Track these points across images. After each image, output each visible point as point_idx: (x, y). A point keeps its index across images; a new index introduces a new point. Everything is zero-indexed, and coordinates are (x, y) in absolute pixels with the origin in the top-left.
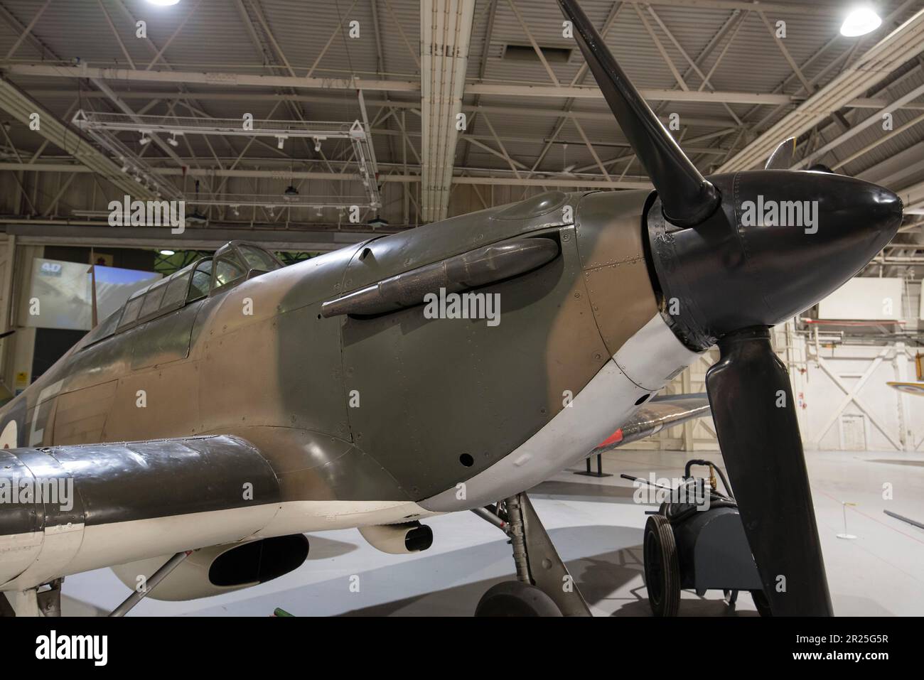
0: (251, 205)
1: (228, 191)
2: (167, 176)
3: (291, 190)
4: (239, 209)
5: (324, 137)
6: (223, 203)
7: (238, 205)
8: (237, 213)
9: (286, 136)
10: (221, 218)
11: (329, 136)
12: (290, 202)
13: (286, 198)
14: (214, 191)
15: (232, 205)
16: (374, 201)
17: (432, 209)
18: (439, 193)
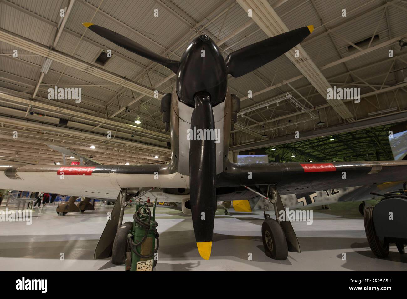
2: (254, 127)
3: (290, 121)
5: (279, 101)
6: (278, 128)
7: (283, 127)
8: (283, 130)
9: (269, 105)
10: (277, 135)
11: (281, 100)
15: (280, 128)
16: (312, 116)
17: (343, 113)
18: (341, 106)
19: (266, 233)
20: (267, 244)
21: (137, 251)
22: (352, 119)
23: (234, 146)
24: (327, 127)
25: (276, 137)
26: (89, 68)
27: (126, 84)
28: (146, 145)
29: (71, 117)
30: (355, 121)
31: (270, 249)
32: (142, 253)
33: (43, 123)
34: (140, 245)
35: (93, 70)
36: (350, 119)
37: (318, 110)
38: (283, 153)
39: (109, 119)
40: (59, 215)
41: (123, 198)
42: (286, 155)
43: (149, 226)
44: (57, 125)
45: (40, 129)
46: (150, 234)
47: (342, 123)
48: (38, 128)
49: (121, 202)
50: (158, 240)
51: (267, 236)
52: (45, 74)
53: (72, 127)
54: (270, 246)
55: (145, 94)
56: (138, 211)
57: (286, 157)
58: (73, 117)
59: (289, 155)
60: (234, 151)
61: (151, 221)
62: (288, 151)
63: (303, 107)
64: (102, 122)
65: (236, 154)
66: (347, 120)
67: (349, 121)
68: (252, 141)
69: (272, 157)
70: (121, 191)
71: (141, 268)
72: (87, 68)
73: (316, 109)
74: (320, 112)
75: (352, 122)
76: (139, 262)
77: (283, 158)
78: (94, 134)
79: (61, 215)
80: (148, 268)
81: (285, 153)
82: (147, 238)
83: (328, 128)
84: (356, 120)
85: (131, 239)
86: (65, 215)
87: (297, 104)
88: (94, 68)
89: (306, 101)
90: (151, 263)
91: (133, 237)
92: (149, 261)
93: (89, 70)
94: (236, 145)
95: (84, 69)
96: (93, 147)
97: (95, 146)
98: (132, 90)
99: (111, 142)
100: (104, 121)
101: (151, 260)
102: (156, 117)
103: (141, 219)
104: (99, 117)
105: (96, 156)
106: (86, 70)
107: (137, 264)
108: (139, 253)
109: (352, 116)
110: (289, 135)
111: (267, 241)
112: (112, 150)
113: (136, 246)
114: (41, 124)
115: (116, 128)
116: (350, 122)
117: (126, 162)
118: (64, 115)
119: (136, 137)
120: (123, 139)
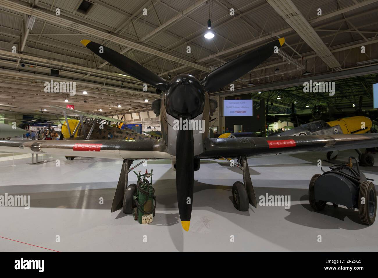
0: (272, 75)
1: (266, 73)
3: (277, 69)
4: (269, 77)
6: (264, 77)
7: (269, 76)
8: (269, 79)
10: (264, 82)
12: (278, 73)
13: (276, 72)
14: (261, 74)
15: (267, 77)
16: (298, 67)
17: (330, 63)
18: (329, 57)
19: (235, 192)
20: (235, 199)
21: (142, 209)
22: (340, 68)
23: (221, 92)
24: (314, 74)
25: (262, 83)
26: (74, 24)
27: (112, 38)
28: (135, 91)
29: (61, 67)
30: (342, 70)
31: (237, 203)
32: (145, 210)
33: (35, 73)
34: (143, 205)
35: (78, 26)
36: (337, 68)
37: (306, 59)
38: (269, 95)
39: (98, 69)
40: (68, 160)
41: (126, 167)
42: (272, 97)
43: (149, 194)
44: (48, 74)
45: (33, 79)
46: (150, 198)
47: (329, 71)
48: (31, 77)
49: (125, 170)
50: (155, 200)
51: (236, 194)
52: (30, 30)
53: (63, 76)
54: (237, 201)
55: (131, 47)
56: (139, 182)
57: (272, 99)
58: (63, 67)
59: (275, 97)
60: (221, 96)
61: (150, 189)
62: (274, 94)
63: (289, 59)
64: (91, 72)
65: (223, 98)
66: (334, 69)
67: (336, 70)
68: (239, 87)
69: (258, 99)
70: (124, 161)
71: (145, 219)
72: (72, 24)
73: (304, 58)
74: (307, 61)
75: (339, 70)
76: (144, 216)
77: (269, 100)
78: (85, 82)
79: (69, 160)
80: (150, 219)
81: (271, 95)
82: (148, 201)
83: (315, 76)
84: (343, 68)
85: (136, 201)
86: (73, 160)
87: (284, 57)
88: (79, 24)
89: (295, 51)
90: (151, 216)
91: (137, 199)
92: (150, 215)
93: (74, 26)
94: (223, 90)
95: (70, 26)
96: (85, 93)
97: (87, 92)
98: (119, 44)
99: (102, 88)
100: (93, 71)
101: (151, 214)
102: (143, 64)
103: (142, 188)
104: (88, 67)
105: (89, 100)
106: (71, 26)
107: (142, 217)
108: (143, 211)
109: (340, 65)
110: (275, 81)
111: (235, 197)
112: (103, 95)
113: (141, 207)
114: (33, 74)
115: (106, 76)
116: (338, 71)
117: (117, 105)
118: (55, 66)
119: (126, 84)
120: (113, 85)
